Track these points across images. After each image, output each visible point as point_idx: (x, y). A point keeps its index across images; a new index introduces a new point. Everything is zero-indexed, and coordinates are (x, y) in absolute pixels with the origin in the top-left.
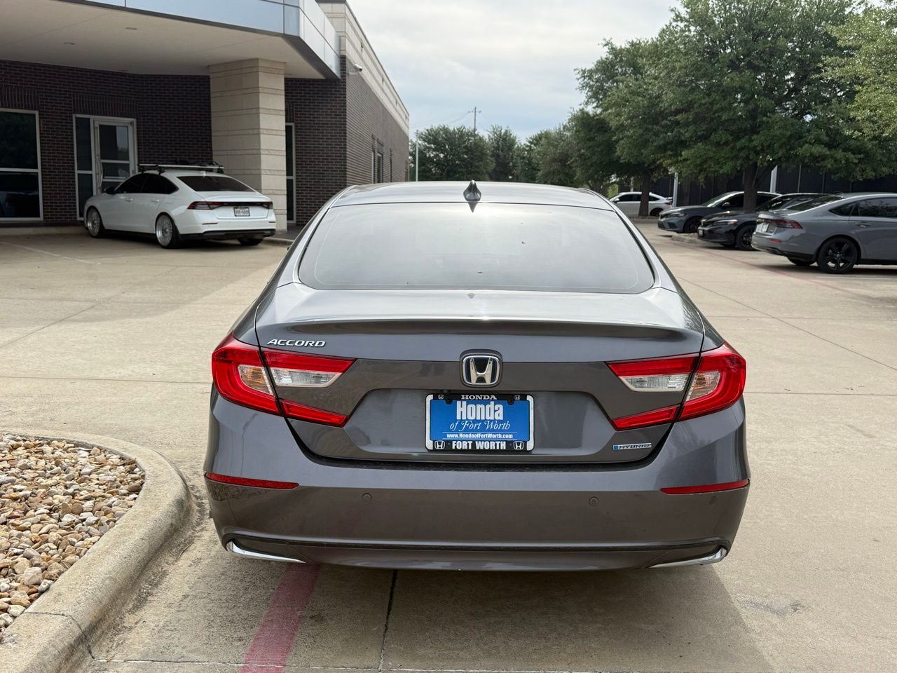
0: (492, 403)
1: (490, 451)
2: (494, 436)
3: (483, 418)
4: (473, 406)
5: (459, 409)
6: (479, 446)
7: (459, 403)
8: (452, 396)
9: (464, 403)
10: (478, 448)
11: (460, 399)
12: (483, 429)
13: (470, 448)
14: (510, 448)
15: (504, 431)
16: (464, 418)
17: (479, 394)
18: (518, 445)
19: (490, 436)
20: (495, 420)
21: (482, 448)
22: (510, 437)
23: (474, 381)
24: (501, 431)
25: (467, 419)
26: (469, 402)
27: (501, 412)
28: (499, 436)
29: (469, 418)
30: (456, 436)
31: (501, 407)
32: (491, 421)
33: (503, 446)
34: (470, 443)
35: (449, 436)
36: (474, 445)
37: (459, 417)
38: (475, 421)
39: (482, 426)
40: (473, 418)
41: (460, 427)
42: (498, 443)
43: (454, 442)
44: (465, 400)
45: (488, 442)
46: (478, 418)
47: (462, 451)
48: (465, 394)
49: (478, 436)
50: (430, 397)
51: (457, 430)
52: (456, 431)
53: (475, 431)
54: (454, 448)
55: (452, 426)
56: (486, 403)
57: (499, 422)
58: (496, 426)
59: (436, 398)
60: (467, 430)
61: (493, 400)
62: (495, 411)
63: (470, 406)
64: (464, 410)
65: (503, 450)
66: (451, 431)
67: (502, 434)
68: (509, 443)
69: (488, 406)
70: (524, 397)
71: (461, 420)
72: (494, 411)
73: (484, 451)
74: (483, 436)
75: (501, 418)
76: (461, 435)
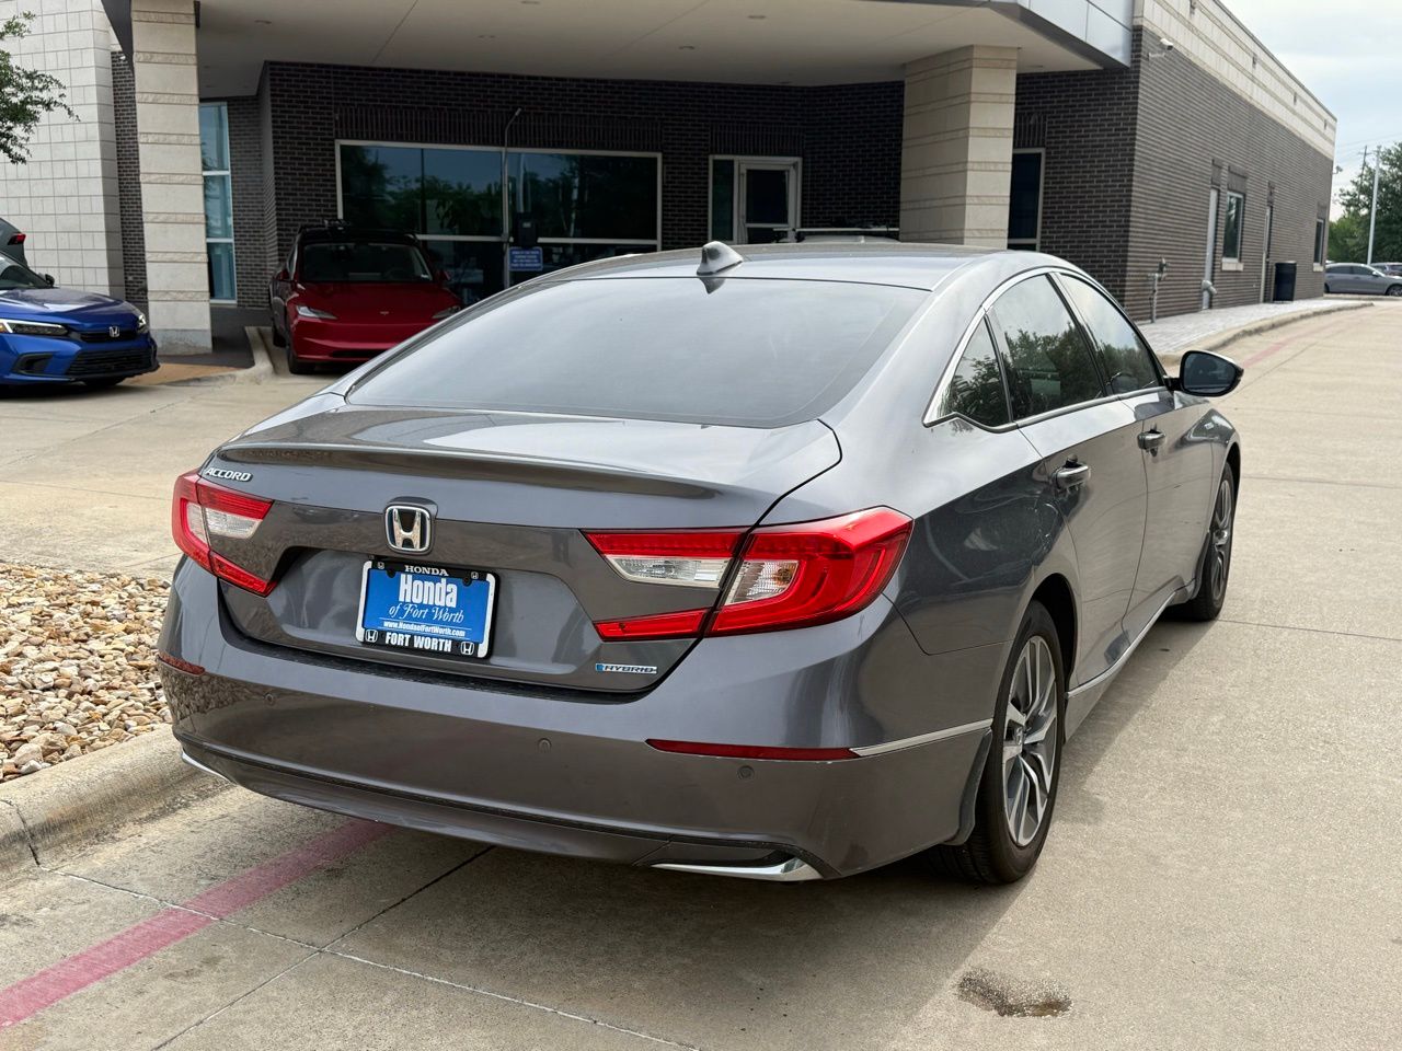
0: (444, 580)
1: (430, 652)
2: (441, 631)
3: (431, 603)
4: (420, 583)
5: (403, 586)
6: (419, 643)
7: (403, 576)
8: (394, 565)
9: (410, 577)
10: (416, 646)
11: (403, 571)
12: (429, 620)
13: (407, 644)
14: (456, 653)
15: (456, 624)
16: (408, 600)
17: (425, 565)
18: (467, 648)
19: (436, 630)
20: (446, 606)
21: (421, 647)
22: (460, 634)
23: (399, 546)
24: (450, 624)
25: (412, 602)
26: (416, 576)
27: (454, 595)
28: (448, 631)
29: (415, 600)
30: (395, 625)
31: (454, 587)
32: (440, 607)
33: (448, 647)
34: (408, 637)
35: (386, 624)
36: (411, 640)
37: (401, 599)
38: (421, 606)
39: (428, 614)
40: (418, 601)
41: (402, 612)
42: (442, 641)
43: (388, 634)
44: (409, 573)
45: (433, 638)
46: (425, 602)
47: (396, 648)
48: (409, 564)
49: (422, 628)
50: (368, 565)
51: (396, 617)
52: (396, 619)
53: (418, 621)
54: (387, 642)
55: (393, 611)
56: (436, 579)
57: (451, 610)
58: (446, 617)
59: (374, 566)
60: (410, 619)
61: (443, 576)
62: (447, 593)
63: (416, 582)
64: (410, 588)
65: (447, 653)
66: (389, 617)
67: (452, 629)
68: (456, 643)
69: (438, 584)
70: (482, 578)
71: (404, 603)
72: (444, 594)
73: (422, 651)
74: (428, 629)
75: (453, 605)
76: (401, 624)
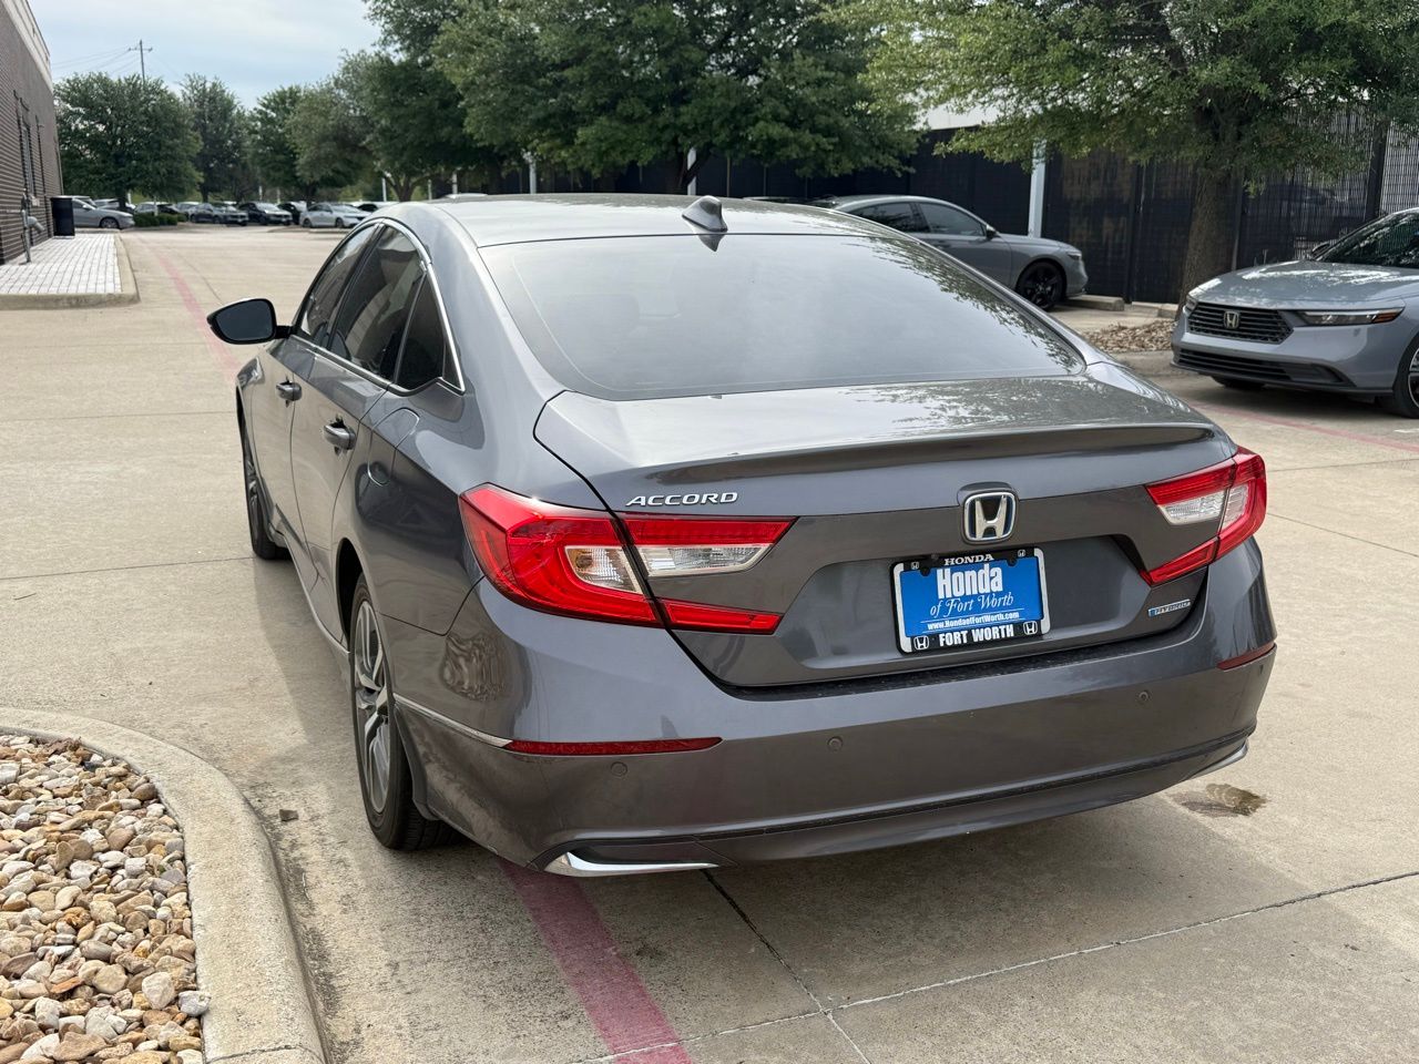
0: (987, 566)
1: (995, 642)
2: (998, 618)
3: (975, 592)
4: (961, 574)
5: (941, 582)
6: (978, 636)
7: (940, 571)
8: (931, 563)
9: (948, 571)
10: (976, 640)
11: (942, 565)
12: (977, 609)
13: (966, 641)
14: (1021, 635)
15: (1006, 608)
16: (949, 595)
17: (969, 554)
18: (1030, 627)
19: (987, 618)
20: (992, 592)
21: (981, 639)
22: (1015, 616)
23: (980, 535)
24: (1002, 609)
25: (953, 597)
26: (954, 569)
27: (999, 579)
28: (1004, 616)
29: (956, 593)
30: (943, 625)
31: (999, 570)
32: (986, 595)
33: (1010, 632)
34: (964, 633)
35: (930, 627)
36: (970, 636)
37: (941, 596)
38: (965, 598)
39: (975, 604)
40: (961, 593)
41: (944, 610)
42: (1001, 628)
43: (940, 636)
44: (949, 566)
45: (991, 628)
46: (969, 593)
47: (954, 647)
48: (949, 558)
49: (971, 620)
50: (899, 569)
51: (940, 616)
52: (940, 618)
53: (965, 614)
54: (943, 644)
55: (933, 611)
56: (979, 567)
57: (999, 594)
58: (994, 602)
59: (907, 568)
60: (955, 614)
61: (987, 561)
62: (991, 578)
63: (955, 575)
64: (947, 583)
65: (1012, 638)
66: (932, 618)
67: (1004, 614)
68: (1017, 626)
69: (981, 572)
70: (1030, 552)
71: (945, 599)
72: (989, 579)
73: (985, 644)
74: (978, 620)
75: (1000, 589)
76: (947, 623)
